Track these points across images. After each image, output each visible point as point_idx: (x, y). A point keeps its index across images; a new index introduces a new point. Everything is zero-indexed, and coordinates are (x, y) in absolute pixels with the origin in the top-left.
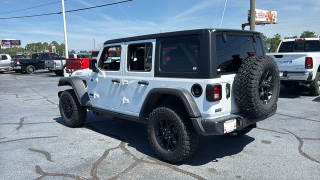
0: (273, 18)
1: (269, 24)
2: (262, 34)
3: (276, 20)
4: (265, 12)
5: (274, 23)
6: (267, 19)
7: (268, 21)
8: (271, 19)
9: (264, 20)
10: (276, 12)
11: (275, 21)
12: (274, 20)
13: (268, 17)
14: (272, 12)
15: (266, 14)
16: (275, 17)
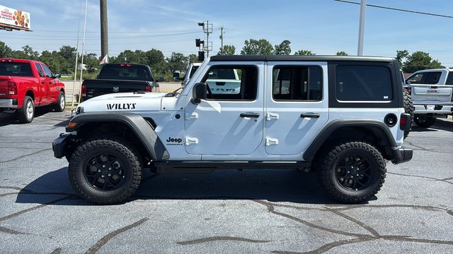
0: (25, 22)
1: (19, 30)
2: (4, 44)
3: (29, 25)
4: (12, 11)
5: (27, 30)
6: (16, 23)
7: (18, 25)
8: (22, 23)
9: (12, 23)
10: (28, 14)
11: (29, 27)
12: (27, 25)
13: (18, 19)
14: (23, 13)
15: (13, 15)
16: (28, 21)
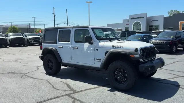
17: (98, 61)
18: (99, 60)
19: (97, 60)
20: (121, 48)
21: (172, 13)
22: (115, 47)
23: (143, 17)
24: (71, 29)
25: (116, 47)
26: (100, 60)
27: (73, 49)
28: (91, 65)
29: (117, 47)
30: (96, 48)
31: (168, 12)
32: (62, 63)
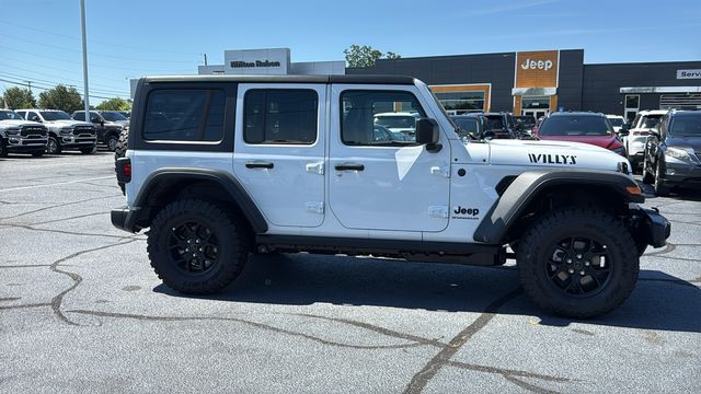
17: (467, 215)
18: (469, 211)
19: (461, 215)
20: (565, 162)
21: (357, 57)
22: (542, 158)
23: (277, 64)
24: (320, 89)
25: (545, 161)
26: (475, 212)
27: (339, 172)
28: (428, 237)
29: (550, 162)
30: (457, 168)
31: (345, 52)
32: (268, 235)
